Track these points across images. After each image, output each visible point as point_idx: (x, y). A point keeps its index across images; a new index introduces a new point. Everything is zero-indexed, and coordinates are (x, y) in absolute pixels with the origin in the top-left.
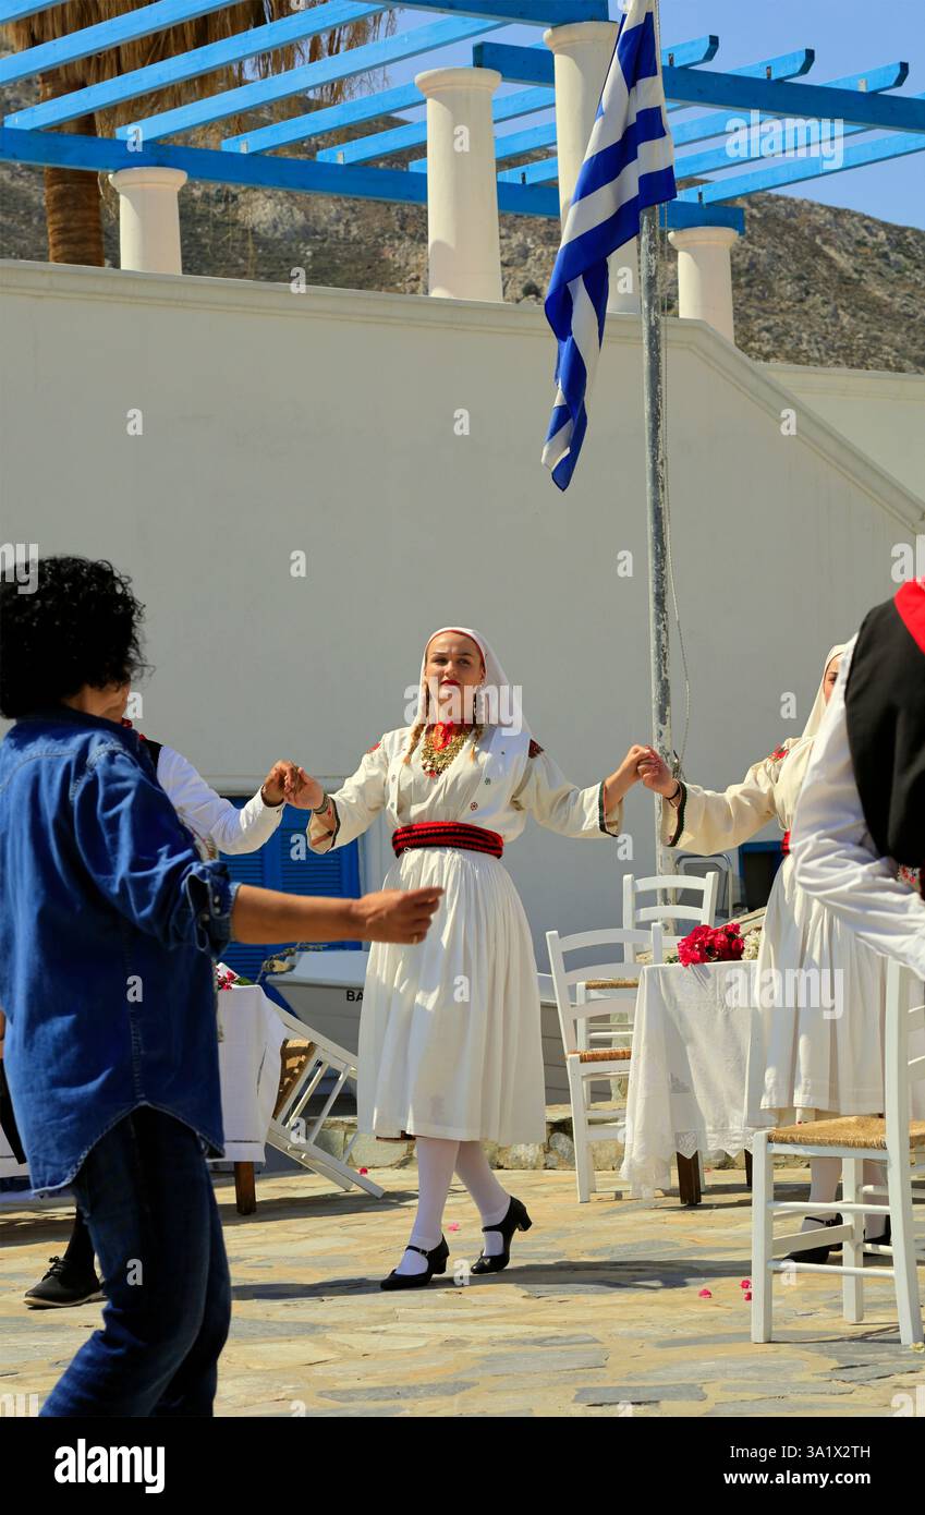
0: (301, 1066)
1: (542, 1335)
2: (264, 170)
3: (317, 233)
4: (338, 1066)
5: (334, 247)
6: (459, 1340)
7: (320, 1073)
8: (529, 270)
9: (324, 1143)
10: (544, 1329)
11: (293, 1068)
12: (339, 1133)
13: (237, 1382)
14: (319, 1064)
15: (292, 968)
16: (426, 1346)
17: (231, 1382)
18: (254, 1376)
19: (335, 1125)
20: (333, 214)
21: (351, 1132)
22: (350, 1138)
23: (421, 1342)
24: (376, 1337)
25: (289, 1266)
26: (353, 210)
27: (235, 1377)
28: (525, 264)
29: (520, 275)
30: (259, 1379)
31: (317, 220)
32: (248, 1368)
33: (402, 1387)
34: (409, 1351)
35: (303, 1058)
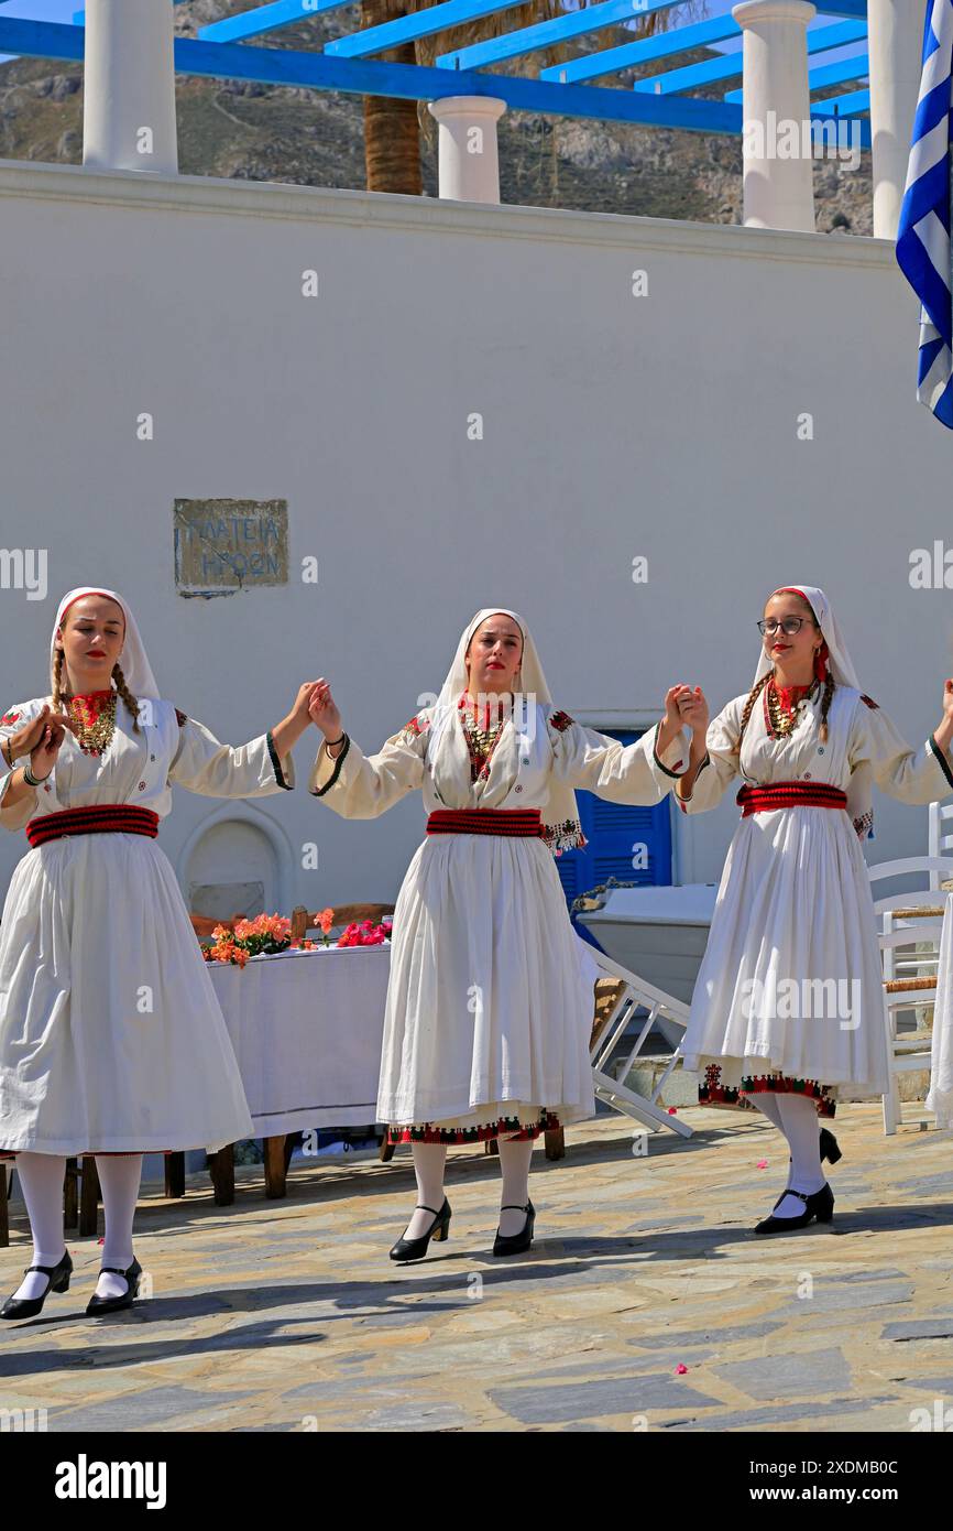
0: (611, 1005)
1: (851, 1271)
2: (583, 100)
3: (631, 164)
4: (647, 1004)
5: (648, 177)
6: (768, 1280)
7: (630, 1012)
8: (838, 202)
9: (634, 1084)
10: (852, 1265)
11: (604, 1008)
12: (648, 1073)
13: (546, 1333)
14: (630, 1003)
15: (602, 905)
16: (735, 1287)
17: (540, 1334)
18: (563, 1326)
19: (644, 1064)
20: (648, 145)
21: (660, 1072)
22: (658, 1077)
23: (730, 1284)
24: (686, 1280)
25: (598, 1211)
26: (667, 141)
27: (544, 1328)
28: (835, 195)
29: (830, 207)
30: (568, 1330)
31: (633, 151)
32: (557, 1318)
33: (712, 1331)
34: (718, 1294)
35: (614, 997)
